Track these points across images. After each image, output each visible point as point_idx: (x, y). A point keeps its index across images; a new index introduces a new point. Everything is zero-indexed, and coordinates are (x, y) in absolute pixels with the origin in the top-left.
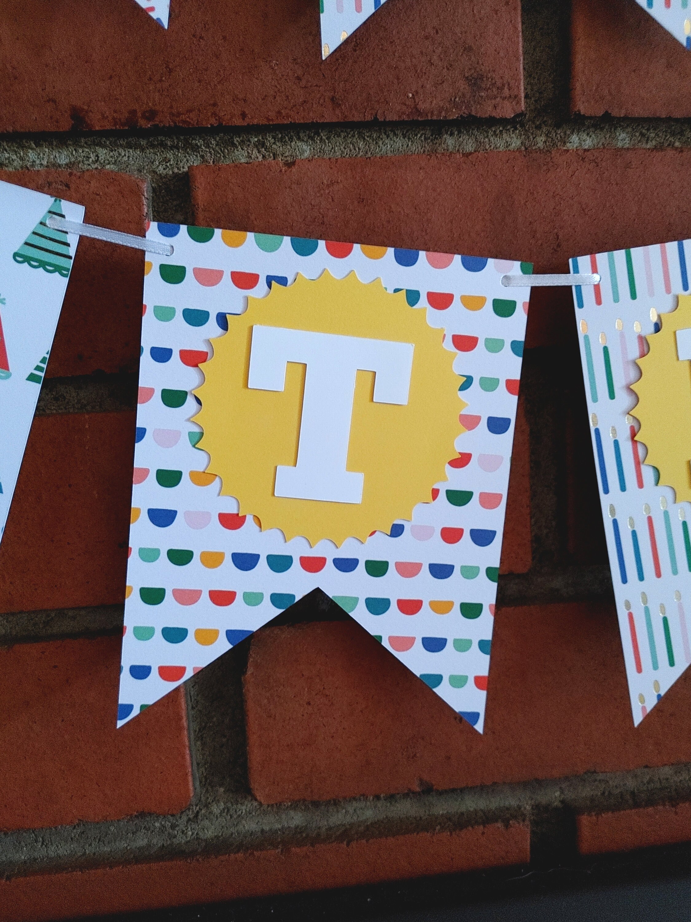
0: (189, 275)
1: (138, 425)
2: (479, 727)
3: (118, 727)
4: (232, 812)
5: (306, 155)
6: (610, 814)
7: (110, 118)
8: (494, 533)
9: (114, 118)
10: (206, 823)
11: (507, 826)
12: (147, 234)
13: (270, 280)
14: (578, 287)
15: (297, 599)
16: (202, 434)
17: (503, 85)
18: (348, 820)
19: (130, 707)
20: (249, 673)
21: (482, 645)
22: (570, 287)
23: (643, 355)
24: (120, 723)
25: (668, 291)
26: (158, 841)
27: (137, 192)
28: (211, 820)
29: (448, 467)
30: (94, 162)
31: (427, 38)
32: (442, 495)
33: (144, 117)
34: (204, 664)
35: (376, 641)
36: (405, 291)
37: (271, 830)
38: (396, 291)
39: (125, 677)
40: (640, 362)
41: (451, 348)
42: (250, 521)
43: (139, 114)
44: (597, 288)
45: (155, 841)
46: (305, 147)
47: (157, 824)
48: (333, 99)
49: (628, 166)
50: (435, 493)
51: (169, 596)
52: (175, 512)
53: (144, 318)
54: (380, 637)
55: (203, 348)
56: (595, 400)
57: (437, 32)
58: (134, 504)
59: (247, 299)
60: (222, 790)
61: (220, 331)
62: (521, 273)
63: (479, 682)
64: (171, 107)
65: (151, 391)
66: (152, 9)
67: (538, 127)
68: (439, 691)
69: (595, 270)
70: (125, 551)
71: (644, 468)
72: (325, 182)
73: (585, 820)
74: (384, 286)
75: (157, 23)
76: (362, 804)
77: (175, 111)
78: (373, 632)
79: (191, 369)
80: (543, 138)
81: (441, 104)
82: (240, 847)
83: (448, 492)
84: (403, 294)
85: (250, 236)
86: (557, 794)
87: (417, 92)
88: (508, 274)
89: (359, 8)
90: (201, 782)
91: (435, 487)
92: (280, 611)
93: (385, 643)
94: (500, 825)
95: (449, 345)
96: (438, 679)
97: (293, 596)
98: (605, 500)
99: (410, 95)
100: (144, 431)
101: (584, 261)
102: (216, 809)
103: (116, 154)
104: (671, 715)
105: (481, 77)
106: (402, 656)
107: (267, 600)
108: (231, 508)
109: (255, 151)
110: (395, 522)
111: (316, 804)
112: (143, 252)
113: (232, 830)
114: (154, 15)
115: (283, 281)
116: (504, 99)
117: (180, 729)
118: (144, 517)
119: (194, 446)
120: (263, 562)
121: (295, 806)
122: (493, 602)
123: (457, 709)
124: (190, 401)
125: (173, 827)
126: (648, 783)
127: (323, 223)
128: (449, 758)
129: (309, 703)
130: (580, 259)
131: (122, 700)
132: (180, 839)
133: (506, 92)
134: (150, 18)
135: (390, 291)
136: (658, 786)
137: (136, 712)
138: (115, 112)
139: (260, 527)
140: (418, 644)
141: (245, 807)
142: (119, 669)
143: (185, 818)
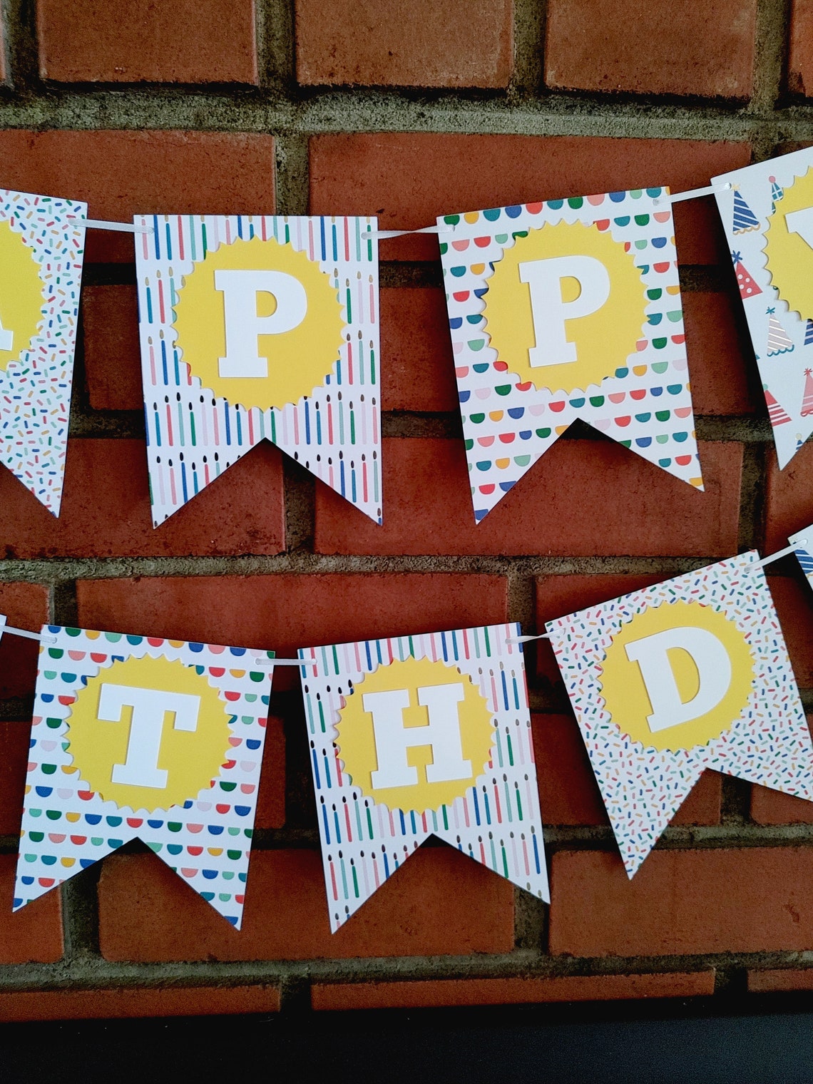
0: (66, 654)
1: (32, 738)
2: (238, 926)
3: (14, 911)
4: (92, 964)
5: (152, 568)
6: (332, 986)
7: (29, 552)
8: (249, 809)
9: (32, 552)
10: (75, 969)
11: (264, 988)
12: (42, 631)
13: (113, 658)
14: (303, 667)
15: (124, 844)
16: (69, 744)
17: (271, 536)
18: (167, 975)
19: (21, 901)
20: (101, 881)
21: (241, 876)
22: (298, 666)
23: (343, 708)
24: (15, 909)
25: (359, 670)
26: (44, 979)
27: (43, 596)
28: (78, 968)
29: (221, 768)
30: (22, 569)
31: (223, 509)
32: (217, 785)
33: (49, 552)
34: (66, 878)
35: (173, 871)
36: (195, 667)
37: (116, 977)
38: (190, 666)
39: (19, 883)
40: (340, 712)
41: (225, 699)
42: (96, 796)
43: (47, 550)
44: (315, 667)
45: (42, 979)
46: (152, 563)
47: (44, 968)
48: (165, 543)
49: (348, 585)
50: (213, 784)
51: (46, 837)
52: (52, 789)
53: (38, 678)
54: (176, 868)
55: (72, 695)
56: (313, 732)
57: (230, 506)
58: (28, 783)
59: (99, 667)
60: (86, 949)
61: (83, 685)
62: (268, 658)
63: (238, 898)
64: (67, 547)
65: (40, 719)
66: (50, 506)
67: (299, 555)
68: (211, 902)
69: (313, 656)
70: (21, 810)
71: (343, 774)
72: (158, 591)
73: (315, 988)
74: (182, 663)
75: (52, 514)
76: (177, 966)
77: (68, 549)
78: (171, 865)
79: (66, 706)
80: (303, 561)
81: (232, 547)
82: (94, 987)
83: (221, 783)
84: (194, 668)
85: (103, 633)
86: (307, 969)
87: (217, 540)
88: (260, 658)
89: (175, 503)
90: (72, 944)
91: (213, 779)
92: (114, 850)
93: (179, 872)
94: (260, 986)
95: (222, 698)
96: (212, 896)
97: (121, 841)
98: (318, 794)
99: (213, 542)
100: (35, 741)
101: (307, 651)
102: (82, 962)
103: (35, 564)
104: (375, 925)
105: (257, 532)
106: (188, 880)
107: (106, 842)
108: (85, 788)
109: (121, 565)
110: (188, 800)
111: (146, 964)
112: (39, 641)
113: (92, 975)
114: (51, 509)
115: (121, 659)
116: (271, 544)
117: (58, 912)
118: (33, 791)
119: (65, 751)
120: (104, 820)
121: (132, 963)
122: (249, 850)
123: (224, 915)
124: (63, 725)
125: (54, 970)
126: (368, 967)
127: (156, 614)
128: (227, 942)
129: (138, 902)
130: (304, 650)
131: (16, 896)
132: (58, 979)
133: (273, 540)
134: (48, 511)
135: (186, 666)
136: (375, 969)
137: (24, 903)
138: (32, 548)
139: (103, 799)
140: (200, 873)
141: (100, 962)
142: (15, 878)
143: (62, 966)
